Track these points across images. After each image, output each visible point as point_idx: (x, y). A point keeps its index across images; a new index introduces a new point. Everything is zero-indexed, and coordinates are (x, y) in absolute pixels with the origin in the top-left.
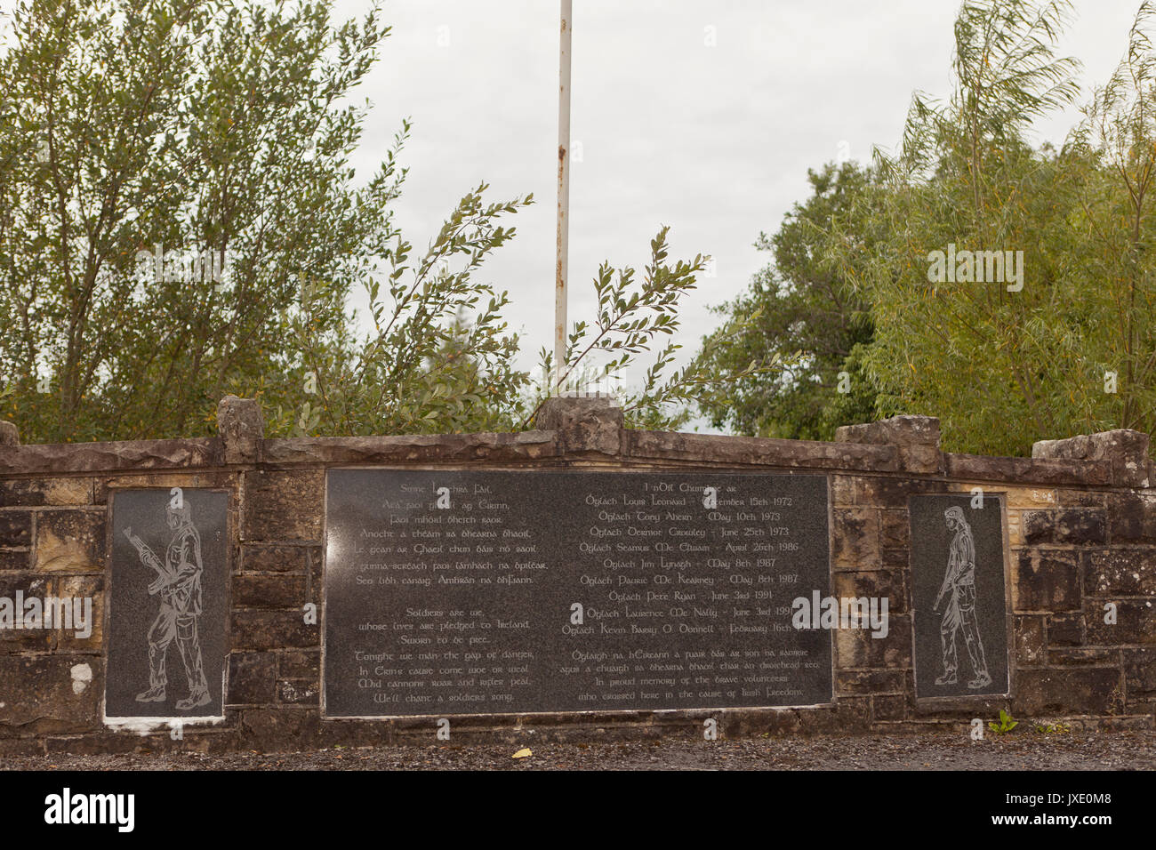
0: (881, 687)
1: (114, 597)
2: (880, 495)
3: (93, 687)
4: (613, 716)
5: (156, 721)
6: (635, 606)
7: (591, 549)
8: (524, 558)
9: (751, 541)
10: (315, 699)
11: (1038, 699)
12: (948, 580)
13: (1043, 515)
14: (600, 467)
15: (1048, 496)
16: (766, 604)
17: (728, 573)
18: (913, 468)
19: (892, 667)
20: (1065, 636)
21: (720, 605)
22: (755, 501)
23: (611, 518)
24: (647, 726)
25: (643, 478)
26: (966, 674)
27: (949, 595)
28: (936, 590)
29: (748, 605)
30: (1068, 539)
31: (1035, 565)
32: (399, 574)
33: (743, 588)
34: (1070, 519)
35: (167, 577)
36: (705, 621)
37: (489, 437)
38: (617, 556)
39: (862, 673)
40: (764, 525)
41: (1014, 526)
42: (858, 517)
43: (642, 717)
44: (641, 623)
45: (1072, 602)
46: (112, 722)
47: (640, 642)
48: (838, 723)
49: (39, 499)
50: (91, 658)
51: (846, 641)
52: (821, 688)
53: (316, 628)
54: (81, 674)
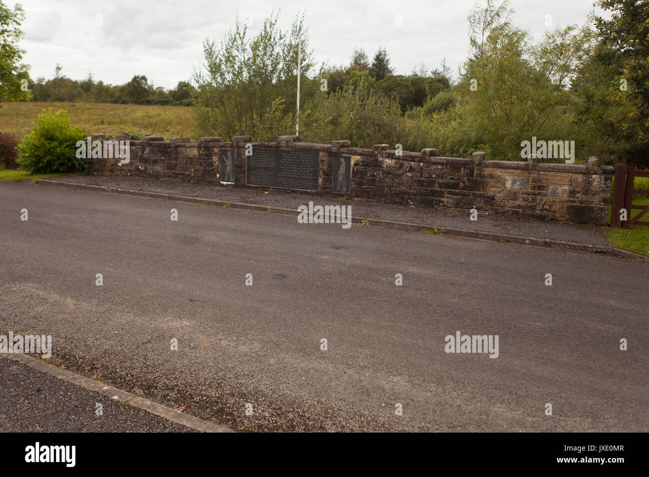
0: (326, 189)
1: (221, 165)
2: (328, 156)
3: (219, 177)
5: (226, 183)
6: (288, 172)
7: (282, 162)
8: (273, 163)
9: (306, 162)
10: (245, 182)
11: (354, 194)
12: (340, 171)
13: (358, 161)
14: (284, 149)
15: (359, 157)
16: (308, 173)
17: (302, 167)
18: (333, 151)
19: (328, 186)
20: (361, 184)
21: (301, 173)
22: (307, 155)
23: (285, 157)
24: (289, 191)
25: (290, 151)
26: (342, 188)
27: (340, 174)
28: (337, 173)
29: (305, 173)
30: (362, 165)
31: (355, 170)
33: (305, 170)
34: (363, 162)
35: (228, 162)
36: (299, 175)
38: (286, 163)
39: (323, 186)
40: (309, 160)
41: (352, 163)
42: (323, 159)
43: (289, 190)
44: (289, 174)
45: (362, 177)
46: (221, 182)
47: (289, 178)
48: (317, 194)
49: (213, 151)
50: (219, 173)
51: (320, 180)
52: (316, 188)
53: (245, 171)
54: (218, 175)
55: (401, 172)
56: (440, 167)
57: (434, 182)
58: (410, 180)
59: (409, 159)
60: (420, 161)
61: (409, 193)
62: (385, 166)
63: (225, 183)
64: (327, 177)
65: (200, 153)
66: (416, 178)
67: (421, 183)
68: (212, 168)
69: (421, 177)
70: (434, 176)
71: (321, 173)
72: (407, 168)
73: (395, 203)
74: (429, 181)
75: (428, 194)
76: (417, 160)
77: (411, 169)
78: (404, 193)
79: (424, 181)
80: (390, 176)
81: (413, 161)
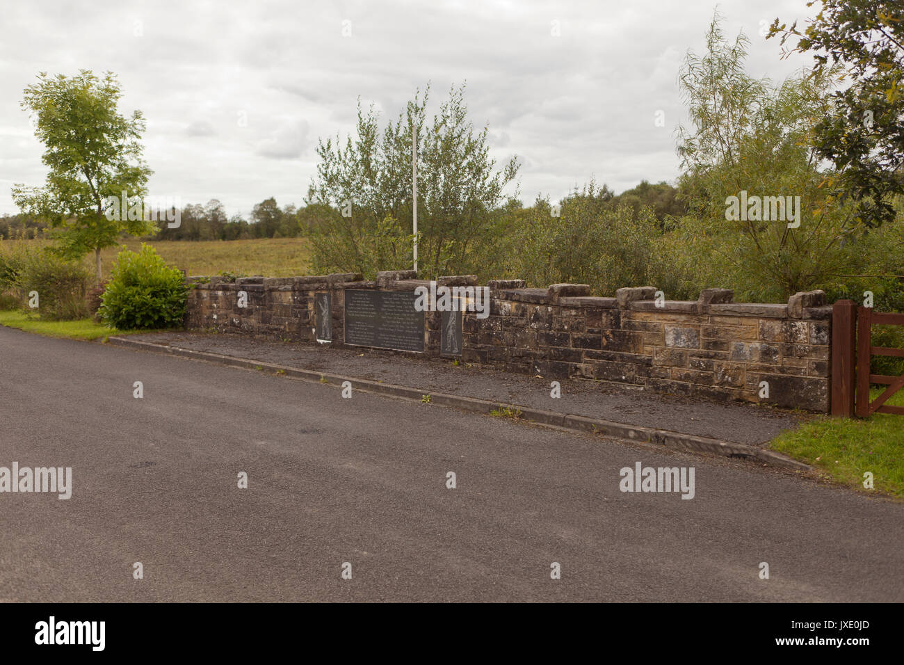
0: (433, 349)
1: (317, 315)
3: (315, 333)
5: (323, 341)
6: (390, 324)
7: (383, 309)
8: (373, 311)
10: (343, 340)
11: (467, 357)
12: (450, 322)
14: (384, 290)
19: (436, 345)
20: (474, 341)
21: (404, 325)
23: (386, 302)
25: (391, 293)
26: (452, 348)
27: (449, 326)
31: (467, 320)
32: (355, 313)
33: (409, 321)
35: (324, 312)
36: (401, 329)
38: (388, 312)
39: (429, 345)
43: (391, 350)
44: (392, 328)
45: (476, 331)
46: (318, 340)
47: (392, 333)
48: (423, 357)
49: (308, 295)
50: (315, 328)
51: (427, 336)
52: (422, 348)
53: (342, 324)
54: (314, 330)
55: (523, 322)
56: (573, 313)
57: (567, 337)
58: (536, 333)
59: (533, 301)
60: (547, 304)
61: (535, 355)
62: (503, 314)
63: (321, 341)
64: (434, 331)
65: (294, 299)
66: (543, 332)
67: (550, 340)
68: (307, 320)
69: (550, 330)
70: (566, 327)
71: (427, 325)
72: (531, 316)
73: (518, 371)
74: (561, 335)
75: (561, 356)
76: (542, 302)
77: (537, 318)
78: (528, 355)
79: (553, 336)
80: (511, 327)
81: (538, 304)
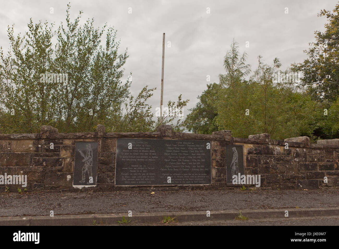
0: (220, 181)
1: (76, 162)
2: (220, 145)
3: (71, 180)
4: (170, 186)
5: (83, 186)
6: (174, 165)
7: (166, 154)
8: (154, 156)
9: (196, 153)
10: (114, 182)
12: (233, 161)
13: (251, 149)
14: (168, 139)
15: (252, 146)
16: (199, 165)
17: (192, 159)
18: (226, 140)
19: (222, 177)
21: (190, 165)
22: (197, 146)
23: (170, 148)
24: (176, 188)
25: (176, 141)
27: (233, 164)
28: (231, 163)
29: (196, 165)
30: (255, 154)
31: (249, 158)
32: (130, 158)
33: (195, 162)
34: (256, 150)
35: (86, 158)
36: (188, 168)
37: (148, 133)
38: (171, 156)
39: (217, 178)
40: (199, 150)
41: (245, 151)
42: (216, 149)
43: (175, 186)
44: (176, 168)
45: (256, 166)
46: (74, 186)
47: (176, 172)
48: (212, 188)
49: (62, 143)
50: (71, 174)
51: (214, 172)
52: (209, 181)
53: (114, 168)
54: (69, 177)
55: (290, 158)
56: (319, 152)
57: (316, 165)
58: (298, 164)
59: (296, 146)
60: (304, 147)
61: (298, 177)
62: (276, 154)
63: (80, 187)
64: (220, 168)
65: (38, 148)
66: (302, 163)
67: (306, 167)
68: (58, 167)
69: (306, 162)
70: (316, 160)
71: (214, 164)
72: (294, 154)
73: (289, 188)
74: (312, 164)
75: (313, 176)
76: (302, 146)
77: (298, 155)
78: (294, 178)
79: (308, 165)
80: (281, 162)
81: (299, 147)
